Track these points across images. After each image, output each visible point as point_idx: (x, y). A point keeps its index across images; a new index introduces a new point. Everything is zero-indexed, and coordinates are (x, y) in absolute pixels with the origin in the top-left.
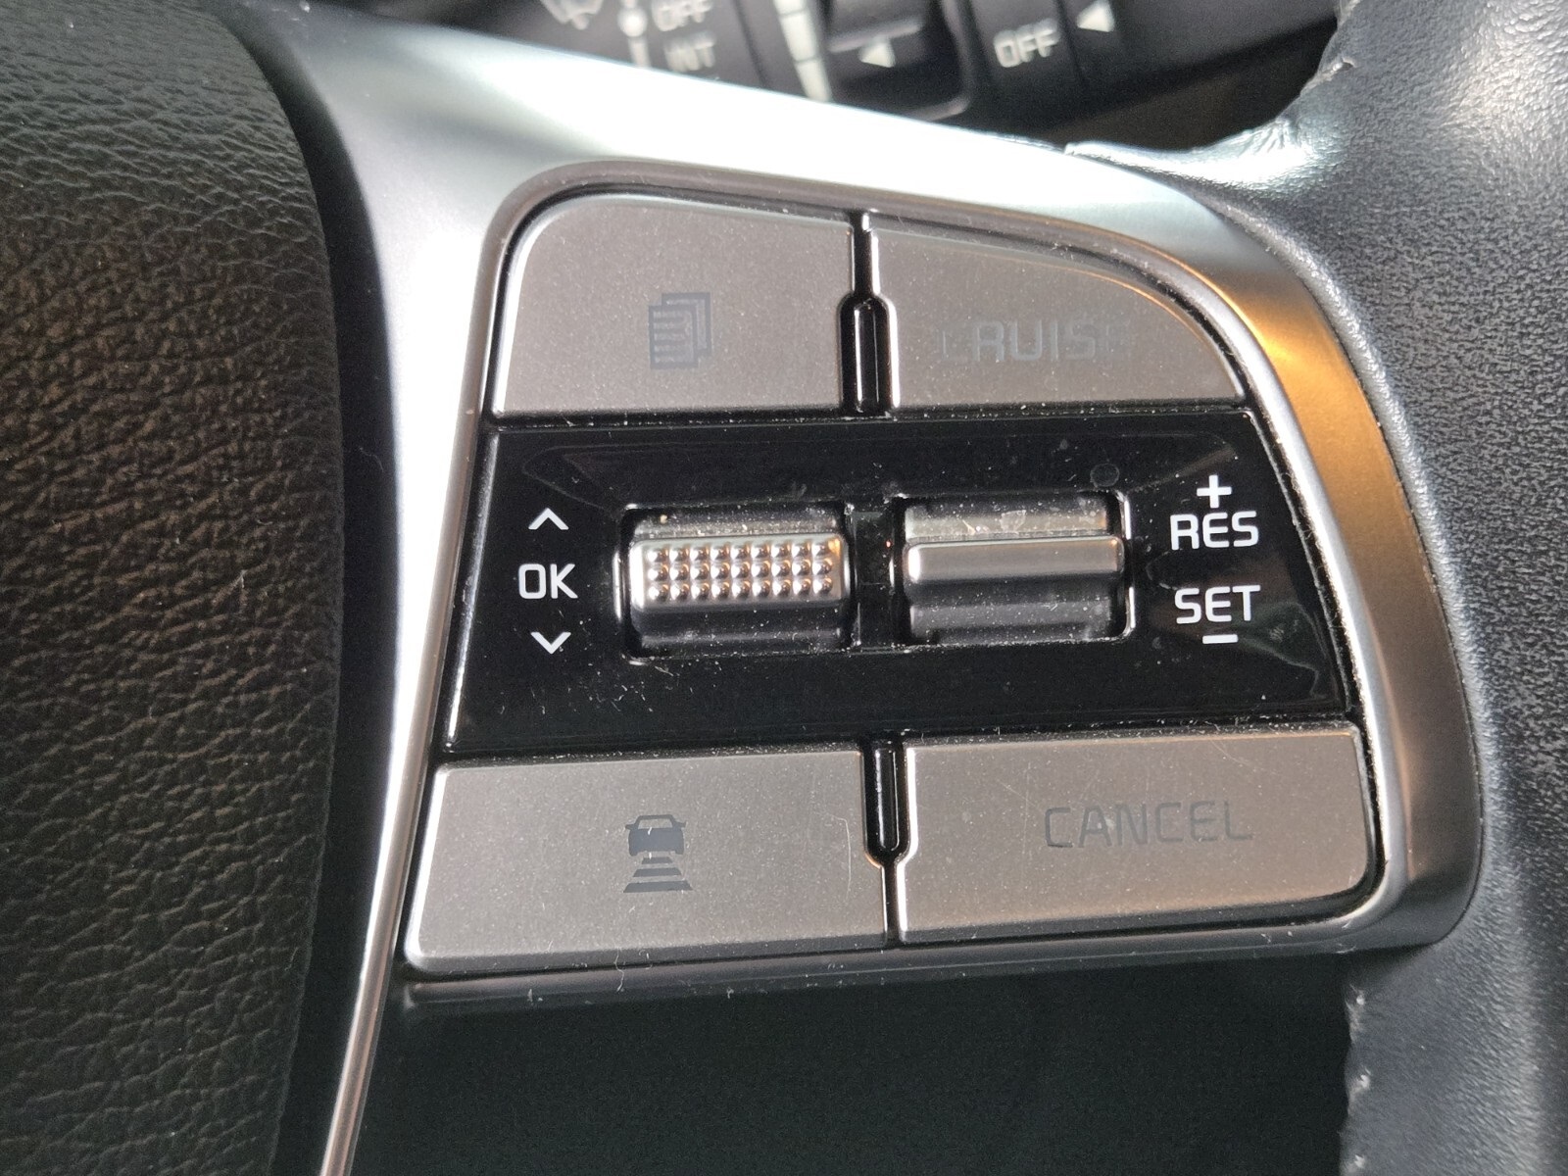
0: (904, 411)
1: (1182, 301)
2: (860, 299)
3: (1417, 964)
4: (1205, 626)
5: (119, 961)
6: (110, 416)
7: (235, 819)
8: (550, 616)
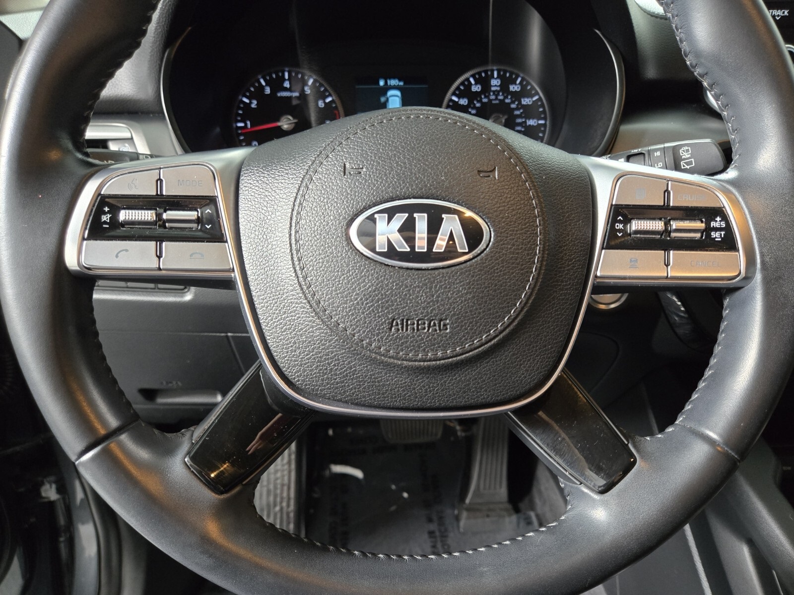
0: (672, 206)
1: (715, 194)
2: (667, 191)
3: (744, 289)
4: (716, 237)
5: (564, 268)
6: (566, 198)
7: (578, 252)
8: (620, 231)
